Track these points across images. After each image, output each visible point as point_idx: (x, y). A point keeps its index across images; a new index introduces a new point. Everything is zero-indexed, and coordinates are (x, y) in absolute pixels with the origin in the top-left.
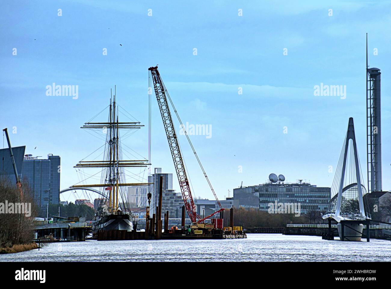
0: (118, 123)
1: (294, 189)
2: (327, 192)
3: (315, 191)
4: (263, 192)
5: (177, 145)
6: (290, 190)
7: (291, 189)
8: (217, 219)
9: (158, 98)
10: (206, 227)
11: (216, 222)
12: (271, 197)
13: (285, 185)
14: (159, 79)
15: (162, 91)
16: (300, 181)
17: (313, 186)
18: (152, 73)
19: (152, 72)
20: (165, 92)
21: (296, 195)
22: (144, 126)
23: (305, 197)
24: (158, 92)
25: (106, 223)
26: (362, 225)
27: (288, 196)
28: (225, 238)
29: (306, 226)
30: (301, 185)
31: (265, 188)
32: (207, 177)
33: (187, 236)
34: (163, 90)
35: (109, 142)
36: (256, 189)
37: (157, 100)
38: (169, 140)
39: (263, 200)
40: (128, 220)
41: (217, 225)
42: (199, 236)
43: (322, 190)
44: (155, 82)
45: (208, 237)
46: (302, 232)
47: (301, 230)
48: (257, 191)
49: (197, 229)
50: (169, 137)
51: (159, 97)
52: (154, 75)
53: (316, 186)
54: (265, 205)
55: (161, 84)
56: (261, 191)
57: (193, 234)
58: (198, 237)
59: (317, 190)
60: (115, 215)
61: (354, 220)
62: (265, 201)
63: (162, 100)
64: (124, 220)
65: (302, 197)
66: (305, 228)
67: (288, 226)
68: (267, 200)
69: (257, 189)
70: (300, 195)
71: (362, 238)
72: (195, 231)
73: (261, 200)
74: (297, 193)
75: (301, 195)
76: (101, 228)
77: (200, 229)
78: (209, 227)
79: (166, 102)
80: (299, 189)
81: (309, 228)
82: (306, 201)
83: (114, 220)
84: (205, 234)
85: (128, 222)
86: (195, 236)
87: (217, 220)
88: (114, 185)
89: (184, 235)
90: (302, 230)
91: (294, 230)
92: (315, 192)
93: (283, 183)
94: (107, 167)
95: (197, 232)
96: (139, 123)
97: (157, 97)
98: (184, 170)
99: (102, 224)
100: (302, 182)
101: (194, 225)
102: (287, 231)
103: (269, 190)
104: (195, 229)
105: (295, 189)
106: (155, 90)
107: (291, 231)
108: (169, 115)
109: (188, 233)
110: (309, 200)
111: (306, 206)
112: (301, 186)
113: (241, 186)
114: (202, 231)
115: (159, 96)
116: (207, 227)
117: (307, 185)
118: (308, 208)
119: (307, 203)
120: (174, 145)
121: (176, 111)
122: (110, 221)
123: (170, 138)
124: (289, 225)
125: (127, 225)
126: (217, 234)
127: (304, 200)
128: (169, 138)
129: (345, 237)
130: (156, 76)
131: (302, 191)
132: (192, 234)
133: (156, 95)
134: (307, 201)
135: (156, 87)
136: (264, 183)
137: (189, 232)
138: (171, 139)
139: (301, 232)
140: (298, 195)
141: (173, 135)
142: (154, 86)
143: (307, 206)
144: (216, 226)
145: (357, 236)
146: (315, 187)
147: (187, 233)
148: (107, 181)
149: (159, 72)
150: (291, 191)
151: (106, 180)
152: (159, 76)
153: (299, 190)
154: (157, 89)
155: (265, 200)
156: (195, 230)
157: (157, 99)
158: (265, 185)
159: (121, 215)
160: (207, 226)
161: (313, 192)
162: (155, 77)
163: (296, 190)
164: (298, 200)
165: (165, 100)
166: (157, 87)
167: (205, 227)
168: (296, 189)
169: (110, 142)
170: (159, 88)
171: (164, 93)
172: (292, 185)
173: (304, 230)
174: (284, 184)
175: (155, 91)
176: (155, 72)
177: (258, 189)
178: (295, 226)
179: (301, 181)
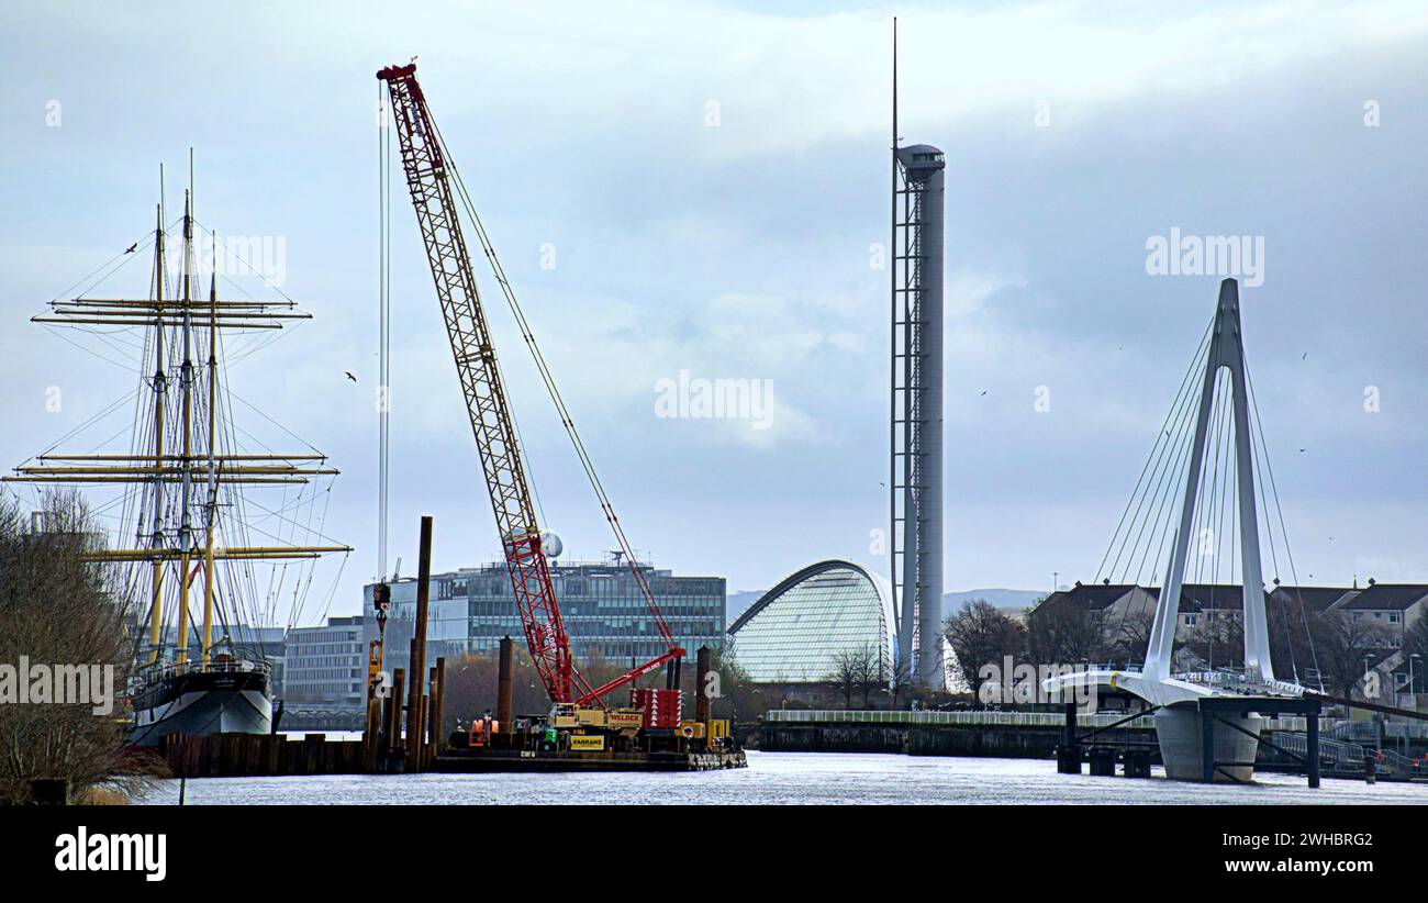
0: (213, 303)
1: (594, 582)
2: (711, 593)
3: (668, 590)
4: (482, 597)
5: (496, 389)
6: (579, 587)
7: (585, 582)
8: (655, 690)
9: (419, 197)
10: (611, 721)
11: (655, 701)
12: (511, 614)
13: (563, 569)
14: (424, 114)
15: (433, 168)
16: (615, 556)
17: (660, 572)
18: (393, 92)
19: (395, 86)
20: (447, 173)
21: (601, 604)
22: (311, 317)
23: (633, 611)
24: (416, 171)
25: (168, 705)
26: (1256, 715)
27: (574, 610)
28: (694, 769)
29: (844, 718)
30: (619, 569)
31: (489, 583)
32: (615, 519)
33: (542, 760)
34: (437, 163)
35: (152, 382)
36: (457, 585)
37: (415, 203)
38: (462, 369)
39: (483, 623)
40: (259, 693)
41: (655, 712)
42: (591, 757)
43: (694, 589)
44: (404, 130)
45: (631, 761)
46: (830, 743)
47: (822, 732)
48: (461, 592)
49: (580, 732)
50: (465, 356)
51: (421, 191)
52: (400, 98)
53: (670, 571)
54: (489, 643)
55: (430, 139)
56: (476, 591)
57: (564, 751)
58: (587, 763)
59: (676, 588)
60: (206, 674)
61: (1250, 696)
62: (489, 627)
63: (435, 206)
64: (244, 692)
65: (620, 611)
66: (839, 724)
67: (772, 719)
68: (496, 623)
69: (461, 583)
70: (615, 605)
71: (1255, 771)
72: (573, 738)
73: (475, 625)
74: (605, 599)
75: (622, 605)
76: (140, 724)
77: (591, 730)
78: (624, 722)
79: (453, 213)
80: (615, 583)
81: (856, 724)
82: (635, 624)
83: (204, 693)
84: (615, 750)
85: (261, 703)
86: (576, 760)
87: (655, 696)
88: (186, 553)
89: (527, 754)
90: (826, 731)
91: (797, 733)
92: (670, 594)
93: (555, 563)
94: (145, 480)
95: (579, 743)
96: (292, 304)
97: (412, 193)
98: (525, 493)
99: (148, 712)
100: (624, 560)
101: (563, 715)
102: (769, 738)
103: (505, 587)
104: (571, 730)
105: (598, 587)
106: (405, 161)
107: (783, 735)
108: (465, 268)
109: (547, 748)
110: (648, 624)
111: (635, 644)
112: (622, 574)
113: (396, 576)
114: (602, 738)
115: (424, 188)
116: (615, 721)
117: (637, 570)
118: (645, 649)
119: (642, 634)
120: (483, 390)
121: (490, 252)
122: (187, 699)
123: (467, 361)
124: (776, 715)
125: (253, 713)
126: (664, 752)
127: (629, 624)
128: (462, 360)
129: (1216, 765)
130: (407, 104)
131: (624, 593)
132: (560, 750)
133: (410, 183)
134: (642, 627)
135: (411, 149)
136: (487, 564)
137: (550, 743)
138: (471, 364)
139: (825, 740)
140: (608, 605)
141: (478, 349)
142: (402, 145)
143: (642, 644)
144: (654, 718)
145: (1237, 760)
146: (664, 575)
147: (542, 745)
148: (142, 536)
149: (423, 87)
150: (586, 593)
151: (139, 536)
152: (421, 105)
153: (615, 589)
154: (414, 160)
155: (489, 623)
156: (572, 734)
157: (414, 198)
158: (489, 570)
159: (232, 675)
160: (614, 717)
161: (663, 593)
162: (404, 108)
163: (601, 589)
164: (607, 623)
165: (448, 205)
166: (416, 152)
167: (606, 722)
168: (601, 583)
169: (155, 383)
170: (421, 155)
171: (441, 176)
172: (586, 570)
173: (838, 731)
174: (559, 565)
175: (406, 169)
176: (404, 88)
177: (464, 585)
178: (797, 716)
179: (619, 554)
